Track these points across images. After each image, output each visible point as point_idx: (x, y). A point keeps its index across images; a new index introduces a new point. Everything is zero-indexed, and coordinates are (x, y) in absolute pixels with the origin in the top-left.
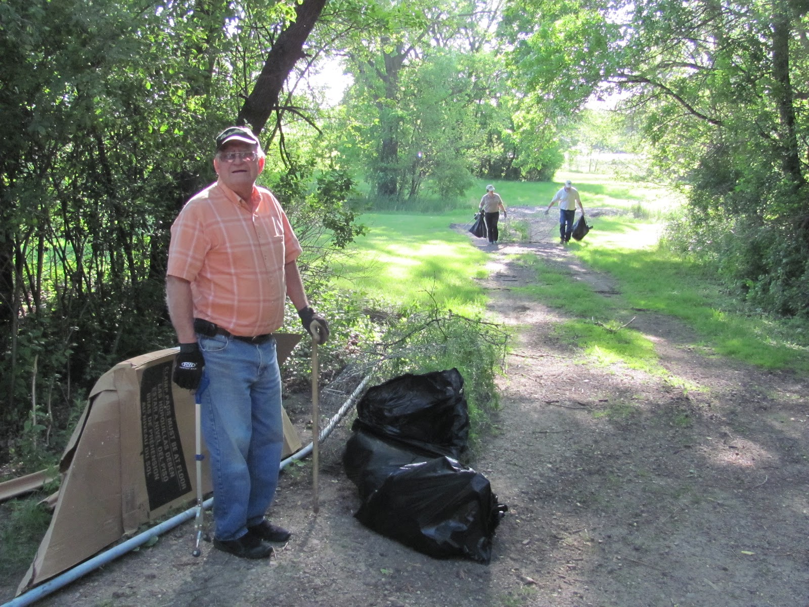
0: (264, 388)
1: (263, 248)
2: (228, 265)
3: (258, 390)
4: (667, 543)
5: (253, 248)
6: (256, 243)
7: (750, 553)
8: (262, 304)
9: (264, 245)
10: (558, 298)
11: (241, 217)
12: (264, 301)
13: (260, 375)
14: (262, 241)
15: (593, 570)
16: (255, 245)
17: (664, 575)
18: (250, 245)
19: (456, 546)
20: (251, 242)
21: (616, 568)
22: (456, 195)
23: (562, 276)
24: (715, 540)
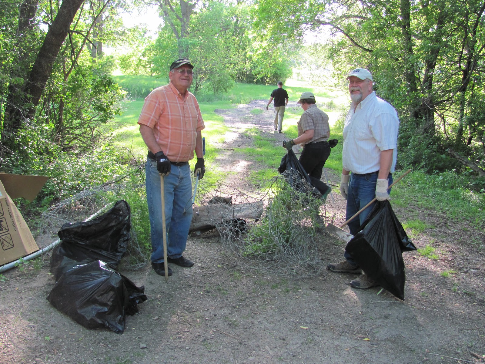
0: (183, 189)
1: (187, 119)
2: (168, 124)
3: (179, 190)
4: (253, 320)
5: (181, 118)
6: (183, 115)
7: (305, 328)
8: (182, 146)
9: (187, 117)
10: (261, 155)
11: (178, 102)
12: (183, 144)
13: (180, 182)
14: (186, 115)
15: (192, 339)
16: (182, 117)
17: (240, 343)
18: (180, 116)
19: (99, 321)
20: (181, 115)
21: (209, 338)
22: (222, 92)
23: (269, 142)
24: (286, 318)
